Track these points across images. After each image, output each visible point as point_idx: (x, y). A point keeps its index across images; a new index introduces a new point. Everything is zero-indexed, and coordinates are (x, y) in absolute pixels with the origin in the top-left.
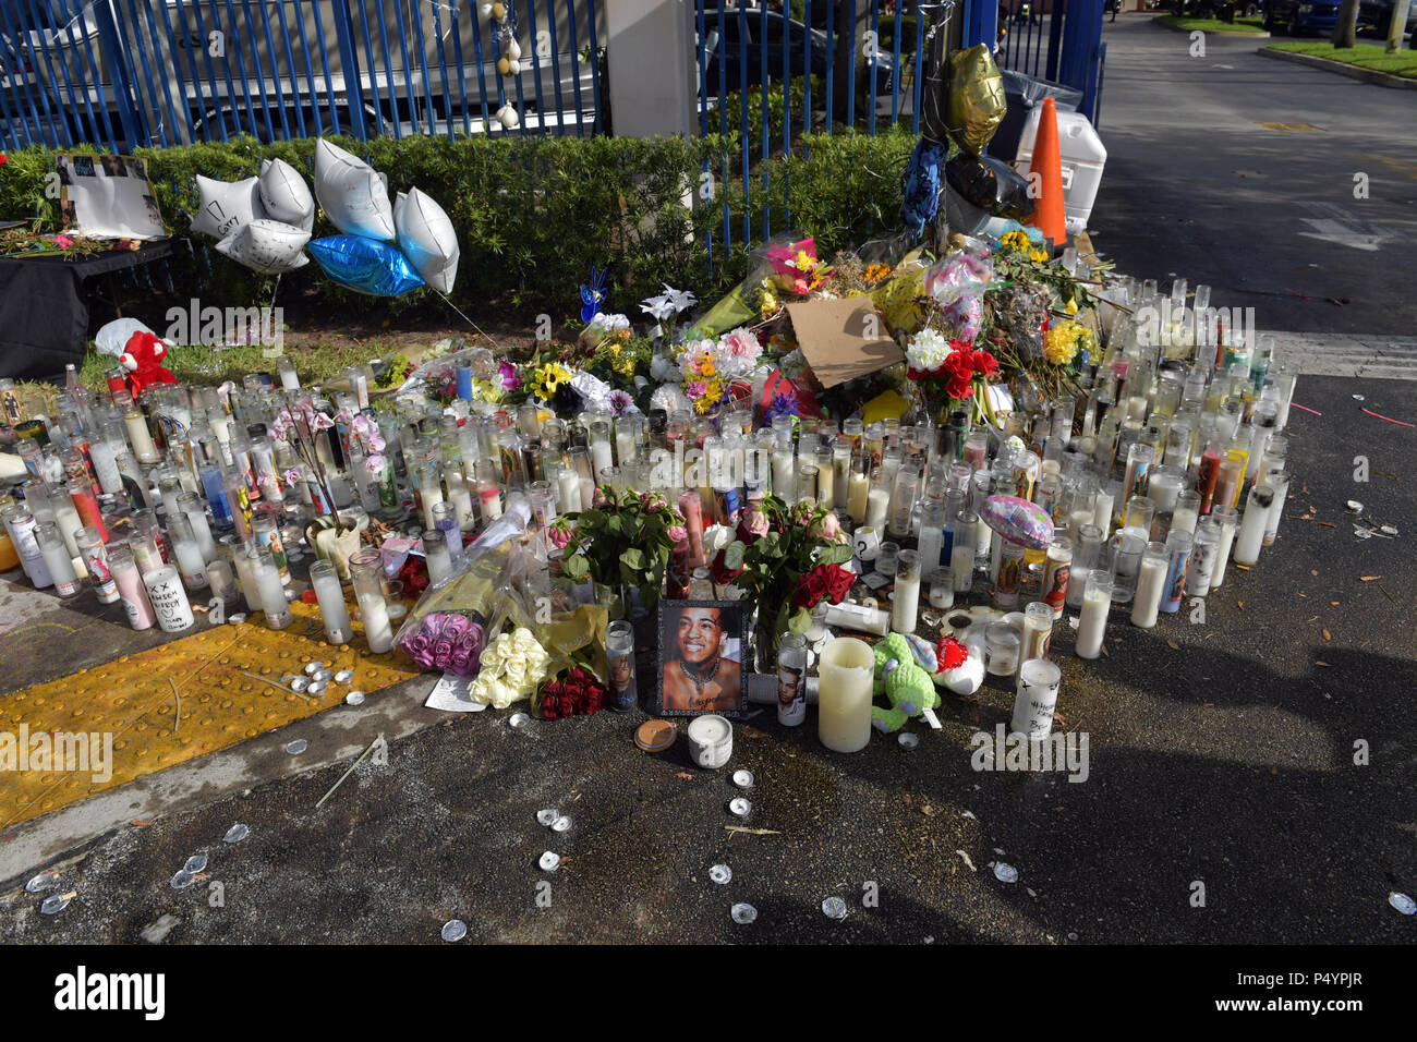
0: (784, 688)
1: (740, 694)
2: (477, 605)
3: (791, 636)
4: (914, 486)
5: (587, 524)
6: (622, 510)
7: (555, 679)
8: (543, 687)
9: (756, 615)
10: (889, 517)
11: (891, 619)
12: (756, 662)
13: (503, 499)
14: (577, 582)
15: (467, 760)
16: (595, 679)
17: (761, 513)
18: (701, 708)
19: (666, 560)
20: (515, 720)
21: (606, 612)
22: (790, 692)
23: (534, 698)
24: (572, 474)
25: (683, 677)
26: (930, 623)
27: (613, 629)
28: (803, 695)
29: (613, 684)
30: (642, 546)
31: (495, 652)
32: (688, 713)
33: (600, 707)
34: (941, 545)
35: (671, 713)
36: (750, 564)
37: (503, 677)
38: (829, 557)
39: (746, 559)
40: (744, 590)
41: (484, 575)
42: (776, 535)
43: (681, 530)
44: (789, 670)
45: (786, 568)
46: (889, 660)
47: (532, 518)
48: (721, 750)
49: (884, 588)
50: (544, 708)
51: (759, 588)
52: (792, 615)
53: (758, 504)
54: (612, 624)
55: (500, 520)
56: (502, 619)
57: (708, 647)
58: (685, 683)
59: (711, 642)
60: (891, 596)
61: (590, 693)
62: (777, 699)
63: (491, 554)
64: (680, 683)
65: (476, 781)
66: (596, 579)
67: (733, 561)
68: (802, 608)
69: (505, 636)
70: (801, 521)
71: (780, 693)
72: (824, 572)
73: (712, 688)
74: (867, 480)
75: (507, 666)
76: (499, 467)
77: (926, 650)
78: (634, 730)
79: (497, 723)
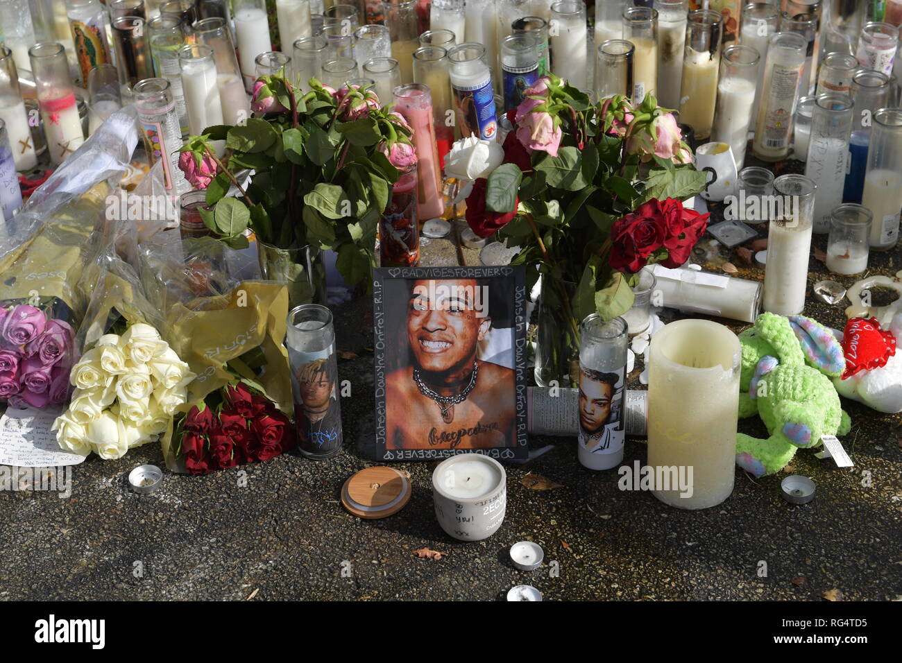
0: (589, 407)
1: (515, 420)
2: (61, 289)
3: (601, 322)
4: (798, 68)
5: (243, 144)
6: (303, 118)
7: (202, 407)
8: (183, 422)
9: (536, 291)
10: (754, 127)
11: (762, 293)
12: (538, 369)
13: (84, 113)
14: (230, 243)
15: (61, 544)
16: (270, 406)
17: (546, 116)
18: (450, 445)
19: (384, 199)
20: (137, 476)
21: (285, 292)
22: (599, 413)
23: (167, 441)
24: (204, 67)
25: (417, 396)
26: (829, 300)
27: (299, 319)
28: (620, 418)
29: (302, 412)
30: (340, 179)
31: (97, 364)
32: (430, 454)
33: (282, 449)
34: (845, 170)
35: (400, 456)
36: (528, 203)
37: (113, 407)
38: (663, 188)
39: (521, 196)
40: (516, 250)
41: (66, 240)
42: (572, 153)
43: (407, 149)
44: (598, 376)
45: (591, 209)
46: (763, 358)
47: (140, 145)
48: (490, 508)
49: (747, 244)
50: (186, 455)
51: (546, 243)
52: (600, 286)
53: (540, 100)
54: (297, 309)
55: (84, 148)
56: (104, 311)
57: (459, 344)
58: (422, 405)
59: (463, 336)
60: (761, 257)
61: (262, 427)
62: (576, 427)
63: (75, 204)
64: (415, 407)
65: (79, 577)
66: (262, 237)
67: (501, 197)
68: (618, 275)
69: (113, 339)
70: (614, 130)
71: (582, 415)
72: (656, 211)
73: (467, 412)
74: (715, 63)
75: (119, 388)
76: (73, 58)
77: (824, 341)
78: (339, 486)
79: (106, 482)
